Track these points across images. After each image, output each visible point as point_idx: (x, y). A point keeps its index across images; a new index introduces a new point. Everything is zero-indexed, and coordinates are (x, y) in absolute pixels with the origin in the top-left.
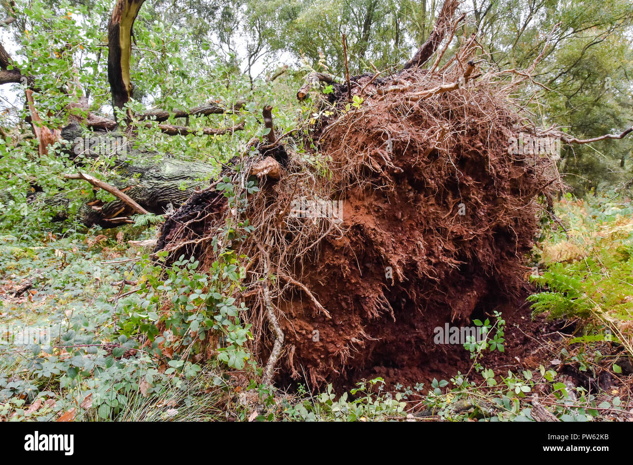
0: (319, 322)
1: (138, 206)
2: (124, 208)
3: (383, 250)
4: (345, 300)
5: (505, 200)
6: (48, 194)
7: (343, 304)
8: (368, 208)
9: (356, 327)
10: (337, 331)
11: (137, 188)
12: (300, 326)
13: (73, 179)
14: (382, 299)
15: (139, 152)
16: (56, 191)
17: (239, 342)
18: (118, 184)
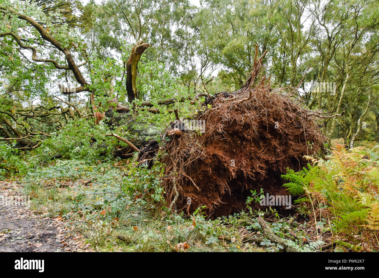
0: (201, 195)
1: (136, 148)
2: (131, 149)
3: (226, 165)
4: (211, 186)
5: (291, 144)
6: (98, 143)
7: (211, 187)
8: (220, 147)
9: (217, 198)
10: (208, 199)
11: (137, 140)
12: (192, 196)
13: (109, 136)
14: (226, 185)
15: (139, 123)
16: (102, 141)
17: (159, 193)
18: (129, 138)
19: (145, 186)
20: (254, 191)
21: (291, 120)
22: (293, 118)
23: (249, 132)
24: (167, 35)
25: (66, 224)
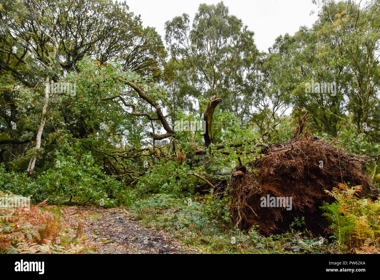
1: (212, 185)
2: (208, 186)
6: (182, 180)
7: (268, 216)
8: (273, 185)
9: (273, 224)
11: (213, 178)
13: (191, 175)
15: (214, 164)
16: (184, 179)
17: (227, 215)
18: (206, 176)
19: (218, 211)
20: (296, 218)
21: (333, 164)
22: (335, 163)
23: (296, 174)
24: (239, 80)
25: (168, 234)
